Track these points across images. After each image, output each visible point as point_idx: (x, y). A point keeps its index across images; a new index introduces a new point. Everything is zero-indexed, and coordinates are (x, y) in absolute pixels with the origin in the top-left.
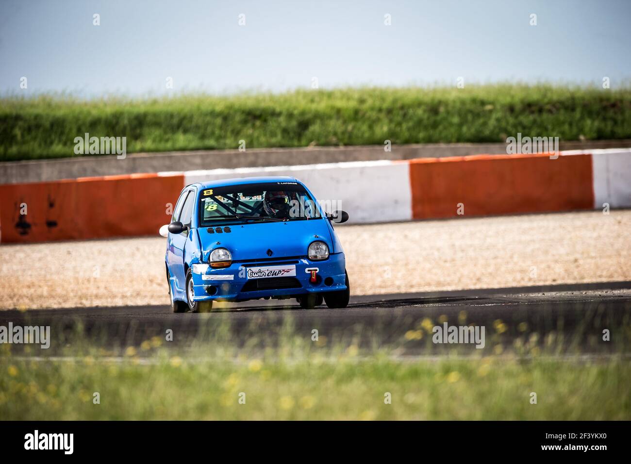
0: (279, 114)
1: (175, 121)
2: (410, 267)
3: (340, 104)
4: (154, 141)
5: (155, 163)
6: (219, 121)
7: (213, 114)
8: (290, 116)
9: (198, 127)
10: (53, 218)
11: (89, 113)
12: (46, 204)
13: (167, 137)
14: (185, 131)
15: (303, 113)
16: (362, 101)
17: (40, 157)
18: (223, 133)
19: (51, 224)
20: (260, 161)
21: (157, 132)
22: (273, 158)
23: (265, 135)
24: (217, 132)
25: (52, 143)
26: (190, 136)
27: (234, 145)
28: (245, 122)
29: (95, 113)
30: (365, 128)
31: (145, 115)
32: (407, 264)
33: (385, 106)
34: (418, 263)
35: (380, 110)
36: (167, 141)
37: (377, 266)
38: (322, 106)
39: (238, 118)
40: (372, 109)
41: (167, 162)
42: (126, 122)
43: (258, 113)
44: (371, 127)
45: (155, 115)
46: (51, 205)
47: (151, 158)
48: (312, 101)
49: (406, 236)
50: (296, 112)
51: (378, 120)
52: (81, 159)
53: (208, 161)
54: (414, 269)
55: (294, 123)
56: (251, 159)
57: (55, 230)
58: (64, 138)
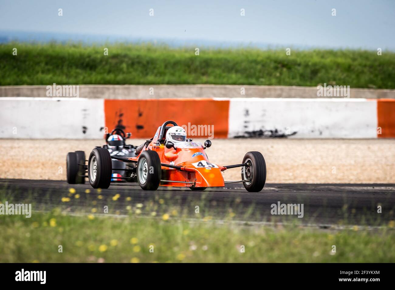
0: (299, 65)
1: (231, 65)
2: (364, 168)
3: (340, 60)
4: (215, 77)
5: (215, 91)
6: (259, 67)
7: (256, 62)
8: (307, 66)
9: (245, 70)
10: (140, 124)
11: (174, 56)
12: (137, 115)
13: (224, 75)
14: (237, 71)
15: (315, 65)
16: (354, 60)
17: (139, 83)
18: (261, 75)
19: (140, 127)
20: (284, 94)
21: (218, 71)
22: (293, 93)
23: (289, 77)
24: (257, 74)
25: (147, 74)
26: (239, 75)
27: (268, 83)
28: (276, 68)
29: (177, 56)
30: (354, 76)
31: (211, 59)
32: (362, 166)
33: (368, 63)
34: (370, 165)
35: (365, 66)
36: (224, 77)
37: (344, 166)
38: (328, 61)
39: (272, 65)
40: (360, 65)
41: (223, 91)
42: (197, 63)
43: (286, 63)
44: (358, 76)
45: (218, 60)
46: (140, 115)
47: (212, 88)
48: (323, 57)
49: (369, 148)
50: (310, 64)
51: (363, 72)
52: (165, 86)
53: (250, 92)
54: (366, 170)
55: (308, 71)
56: (279, 92)
57: (141, 131)
58: (156, 71)
